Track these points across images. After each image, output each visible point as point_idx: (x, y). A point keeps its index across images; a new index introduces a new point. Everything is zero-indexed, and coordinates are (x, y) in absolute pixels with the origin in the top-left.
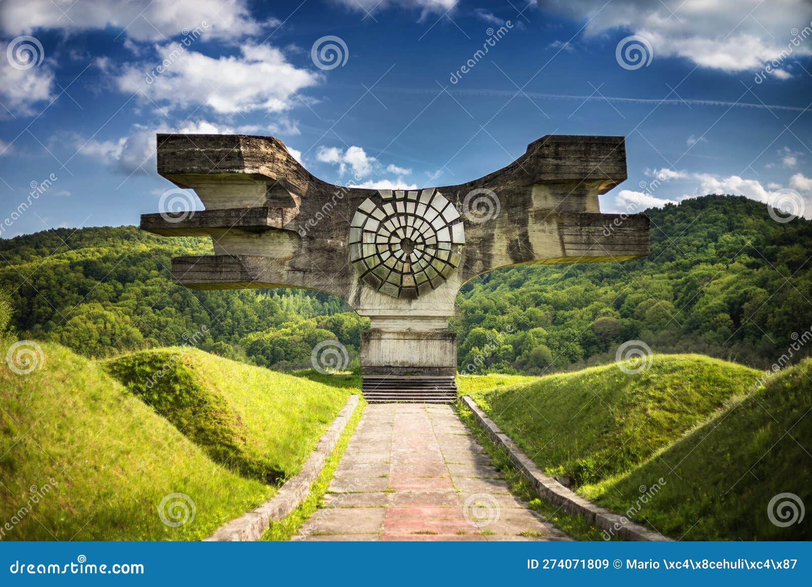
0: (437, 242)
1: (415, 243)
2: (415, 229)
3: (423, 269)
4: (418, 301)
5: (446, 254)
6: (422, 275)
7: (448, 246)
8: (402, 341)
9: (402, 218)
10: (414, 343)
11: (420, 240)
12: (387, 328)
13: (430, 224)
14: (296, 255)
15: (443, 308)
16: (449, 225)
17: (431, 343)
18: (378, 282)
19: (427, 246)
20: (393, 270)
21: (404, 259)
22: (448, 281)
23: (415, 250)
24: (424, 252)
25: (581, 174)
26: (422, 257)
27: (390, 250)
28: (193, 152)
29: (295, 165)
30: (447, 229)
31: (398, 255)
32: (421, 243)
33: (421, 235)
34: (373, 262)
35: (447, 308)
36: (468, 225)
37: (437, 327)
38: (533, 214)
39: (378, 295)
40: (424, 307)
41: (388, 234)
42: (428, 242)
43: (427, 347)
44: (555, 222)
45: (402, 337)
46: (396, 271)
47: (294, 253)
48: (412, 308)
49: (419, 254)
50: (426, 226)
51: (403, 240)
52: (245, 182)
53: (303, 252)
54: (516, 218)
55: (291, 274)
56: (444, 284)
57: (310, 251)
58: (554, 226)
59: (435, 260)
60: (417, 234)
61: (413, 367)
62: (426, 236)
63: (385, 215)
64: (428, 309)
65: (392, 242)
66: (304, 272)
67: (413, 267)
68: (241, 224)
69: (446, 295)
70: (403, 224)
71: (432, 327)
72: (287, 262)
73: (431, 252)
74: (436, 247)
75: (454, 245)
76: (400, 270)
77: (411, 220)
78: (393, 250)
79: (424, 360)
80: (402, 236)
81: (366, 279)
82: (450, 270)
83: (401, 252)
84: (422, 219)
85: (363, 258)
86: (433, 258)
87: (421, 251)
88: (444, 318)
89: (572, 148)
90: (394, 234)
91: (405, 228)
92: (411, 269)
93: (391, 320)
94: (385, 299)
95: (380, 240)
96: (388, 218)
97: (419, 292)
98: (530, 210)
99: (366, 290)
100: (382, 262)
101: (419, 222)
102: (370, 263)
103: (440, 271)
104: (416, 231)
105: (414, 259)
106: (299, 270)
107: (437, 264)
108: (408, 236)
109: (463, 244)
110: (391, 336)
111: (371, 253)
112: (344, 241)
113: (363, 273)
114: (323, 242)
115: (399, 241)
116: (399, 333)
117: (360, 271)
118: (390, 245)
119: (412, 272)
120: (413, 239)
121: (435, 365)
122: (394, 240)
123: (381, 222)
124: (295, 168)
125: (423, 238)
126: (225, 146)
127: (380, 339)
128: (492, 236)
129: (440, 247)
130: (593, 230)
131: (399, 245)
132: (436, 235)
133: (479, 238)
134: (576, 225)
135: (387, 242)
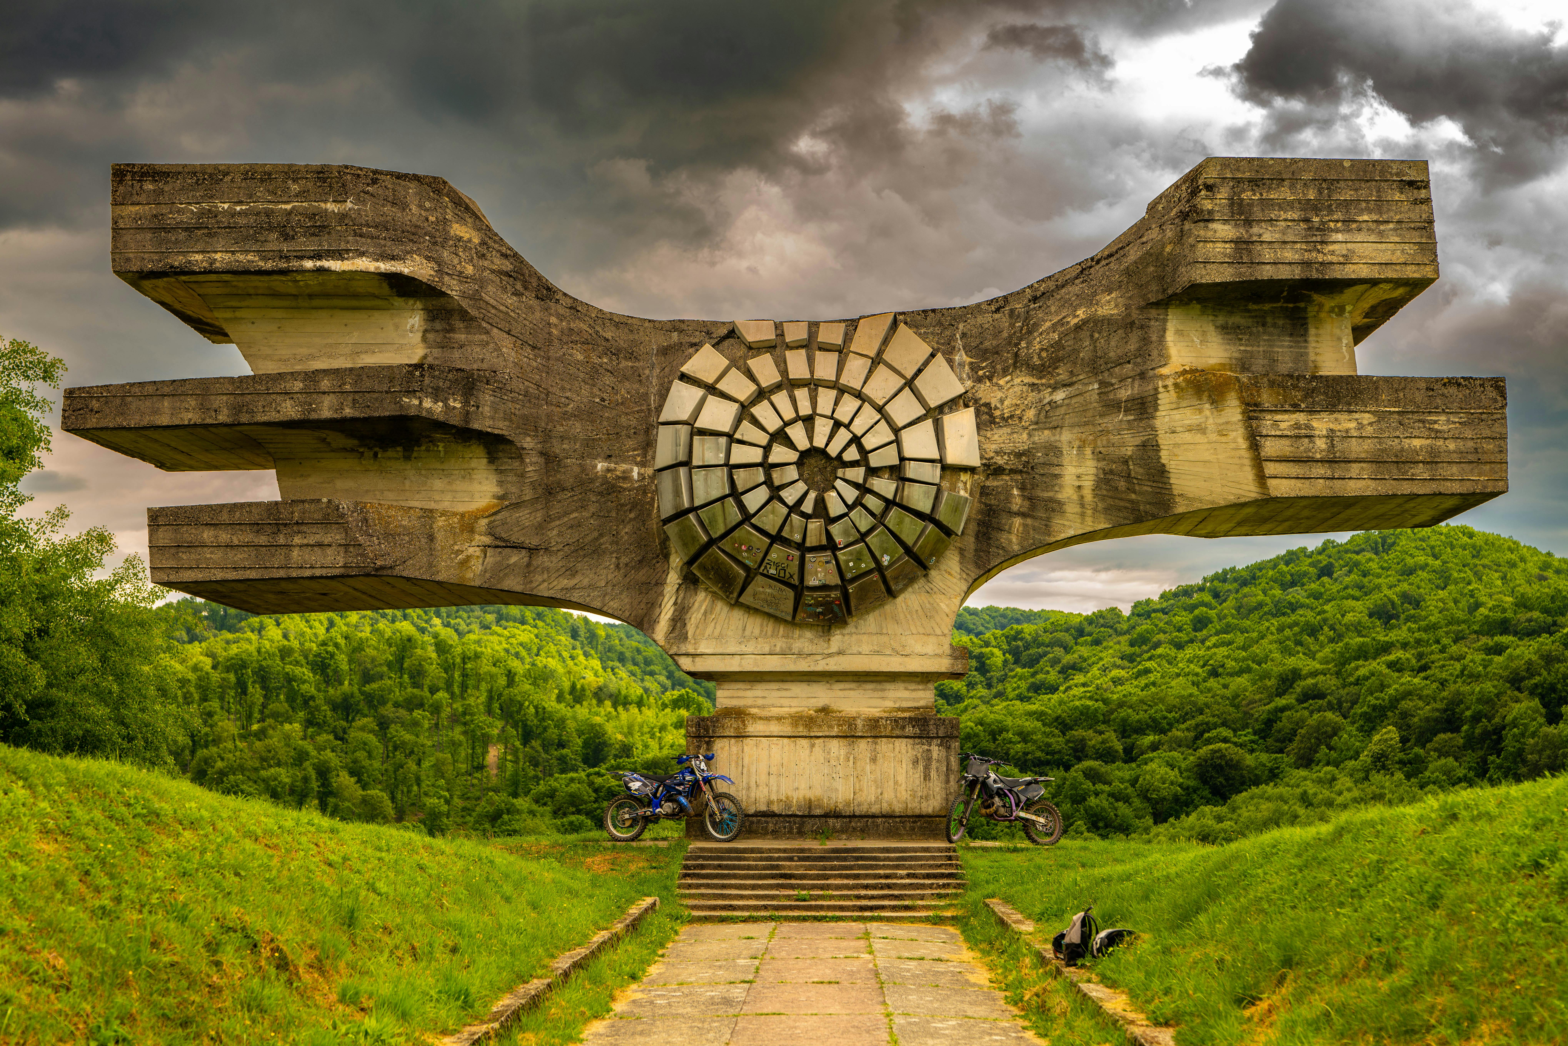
0: (902, 459)
1: (840, 462)
2: (838, 424)
3: (863, 536)
4: (850, 629)
5: (926, 493)
6: (859, 553)
7: (932, 473)
8: (804, 742)
9: (802, 395)
10: (837, 748)
11: (852, 454)
12: (762, 707)
13: (880, 409)
14: (507, 503)
15: (918, 648)
16: (935, 415)
17: (884, 746)
18: (736, 576)
19: (873, 472)
20: (777, 538)
21: (808, 507)
22: (933, 573)
23: (839, 483)
24: (863, 489)
26: (858, 502)
27: (768, 482)
28: (214, 213)
29: (505, 256)
30: (929, 423)
31: (790, 496)
32: (854, 464)
33: (856, 440)
34: (720, 520)
35: (930, 649)
36: (987, 417)
37: (905, 705)
38: (1170, 382)
39: (738, 616)
40: (865, 649)
41: (763, 439)
42: (875, 461)
43: (874, 760)
44: (1235, 403)
45: (801, 730)
46: (786, 542)
47: (501, 498)
48: (834, 649)
49: (851, 494)
50: (869, 415)
51: (804, 455)
52: (368, 303)
53: (528, 495)
54: (1124, 394)
55: (492, 557)
56: (922, 582)
57: (547, 492)
58: (1233, 411)
59: (894, 512)
60: (843, 436)
61: (837, 815)
62: (869, 442)
63: (753, 387)
64: (878, 653)
65: (772, 459)
66: (531, 552)
67: (836, 529)
69: (929, 614)
70: (805, 409)
71: (889, 704)
72: (483, 522)
73: (885, 486)
74: (897, 472)
75: (949, 469)
76: (797, 537)
77: (826, 398)
78: (777, 483)
80: (802, 443)
81: (703, 567)
82: (939, 541)
83: (801, 487)
84: (859, 395)
85: (693, 509)
86: (889, 503)
87: (856, 485)
88: (923, 678)
90: (780, 437)
91: (809, 421)
92: (829, 535)
93: (774, 686)
94: (754, 624)
95: (740, 454)
96: (762, 394)
97: (853, 603)
98: (1165, 371)
99: (701, 600)
100: (747, 517)
101: (849, 405)
102: (713, 520)
103: (910, 542)
104: (842, 430)
105: (835, 507)
106: (517, 547)
107: (900, 522)
108: (820, 441)
109: (972, 470)
110: (774, 728)
111: (715, 494)
112: (643, 464)
113: (693, 550)
114: (583, 468)
115: (793, 456)
116: (797, 719)
117: (685, 545)
118: (768, 467)
119: (831, 546)
120: (833, 450)
121: (898, 808)
122: (779, 454)
123: (742, 405)
124: (507, 266)
125: (861, 448)
126: (302, 195)
127: (740, 736)
128: (1054, 450)
129: (910, 474)
130: (1346, 423)
131: (793, 468)
132: (898, 442)
133: (1019, 455)
134: (1296, 408)
135: (759, 459)
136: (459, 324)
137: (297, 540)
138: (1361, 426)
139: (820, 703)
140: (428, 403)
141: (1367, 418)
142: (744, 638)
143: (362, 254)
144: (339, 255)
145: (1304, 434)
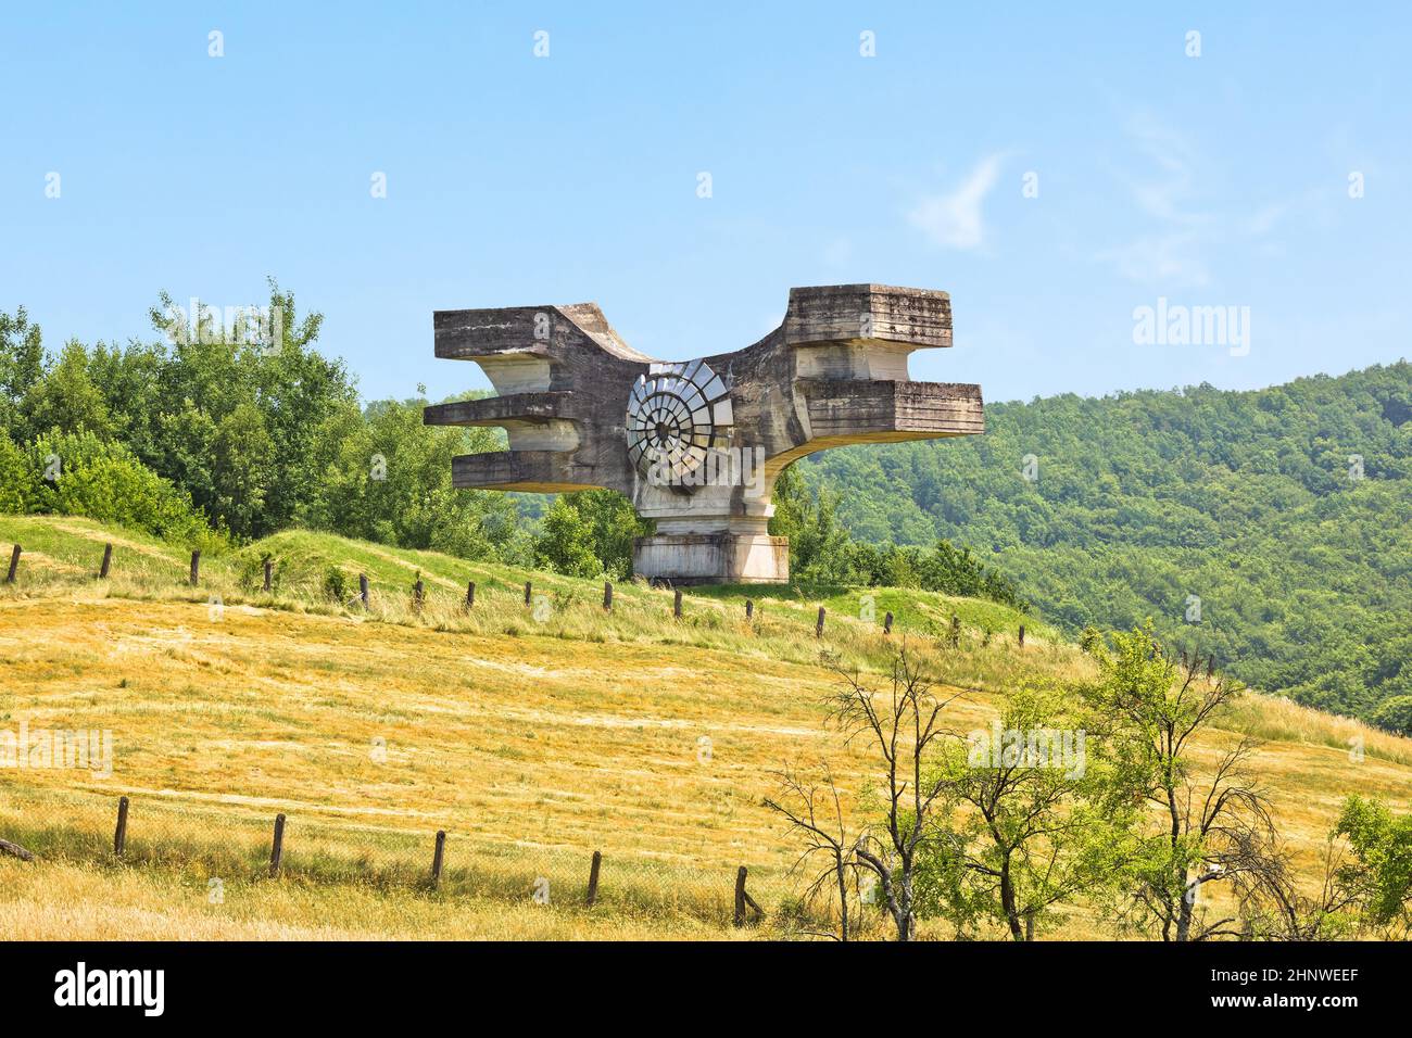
0: (694, 425)
1: (669, 428)
2: (669, 411)
5: (705, 439)
7: (708, 430)
8: (681, 547)
9: (659, 399)
11: (674, 424)
13: (685, 404)
14: (581, 447)
16: (709, 405)
19: (681, 432)
23: (669, 437)
24: (678, 439)
25: (826, 333)
26: (677, 445)
27: (646, 437)
28: (465, 330)
29: (580, 337)
30: (707, 408)
31: (654, 443)
32: (674, 429)
33: (675, 418)
36: (737, 402)
37: (718, 529)
41: (645, 419)
42: (682, 427)
43: (695, 553)
44: (803, 395)
45: (680, 542)
47: (579, 444)
49: (674, 442)
50: (681, 405)
51: (657, 426)
52: (529, 362)
53: (589, 443)
54: (785, 391)
55: (577, 471)
57: (597, 441)
58: (804, 400)
59: (692, 447)
60: (671, 417)
62: (680, 419)
63: (645, 396)
64: (706, 507)
65: (648, 428)
66: (593, 467)
68: (511, 414)
70: (658, 406)
71: (714, 529)
72: (572, 456)
73: (687, 438)
74: (692, 431)
75: (716, 428)
77: (667, 400)
78: (649, 438)
79: (692, 569)
80: (657, 421)
83: (657, 439)
84: (678, 398)
86: (689, 445)
87: (676, 438)
88: (724, 517)
89: (817, 302)
90: (650, 418)
91: (660, 410)
93: (676, 522)
96: (646, 399)
100: (642, 452)
101: (674, 402)
104: (671, 414)
106: (587, 466)
108: (663, 420)
109: (730, 426)
112: (622, 429)
114: (609, 430)
115: (654, 426)
118: (646, 431)
120: (667, 423)
121: (702, 574)
122: (651, 426)
124: (581, 341)
125: (677, 422)
126: (494, 322)
127: (651, 545)
128: (769, 413)
129: (697, 431)
130: (839, 402)
131: (654, 432)
132: (691, 418)
133: (756, 417)
134: (822, 397)
135: (643, 428)
136: (562, 370)
137: (496, 468)
138: (844, 404)
139: (690, 529)
140: (537, 409)
141: (847, 400)
142: (661, 503)
143: (513, 347)
144: (506, 348)
145: (825, 408)
